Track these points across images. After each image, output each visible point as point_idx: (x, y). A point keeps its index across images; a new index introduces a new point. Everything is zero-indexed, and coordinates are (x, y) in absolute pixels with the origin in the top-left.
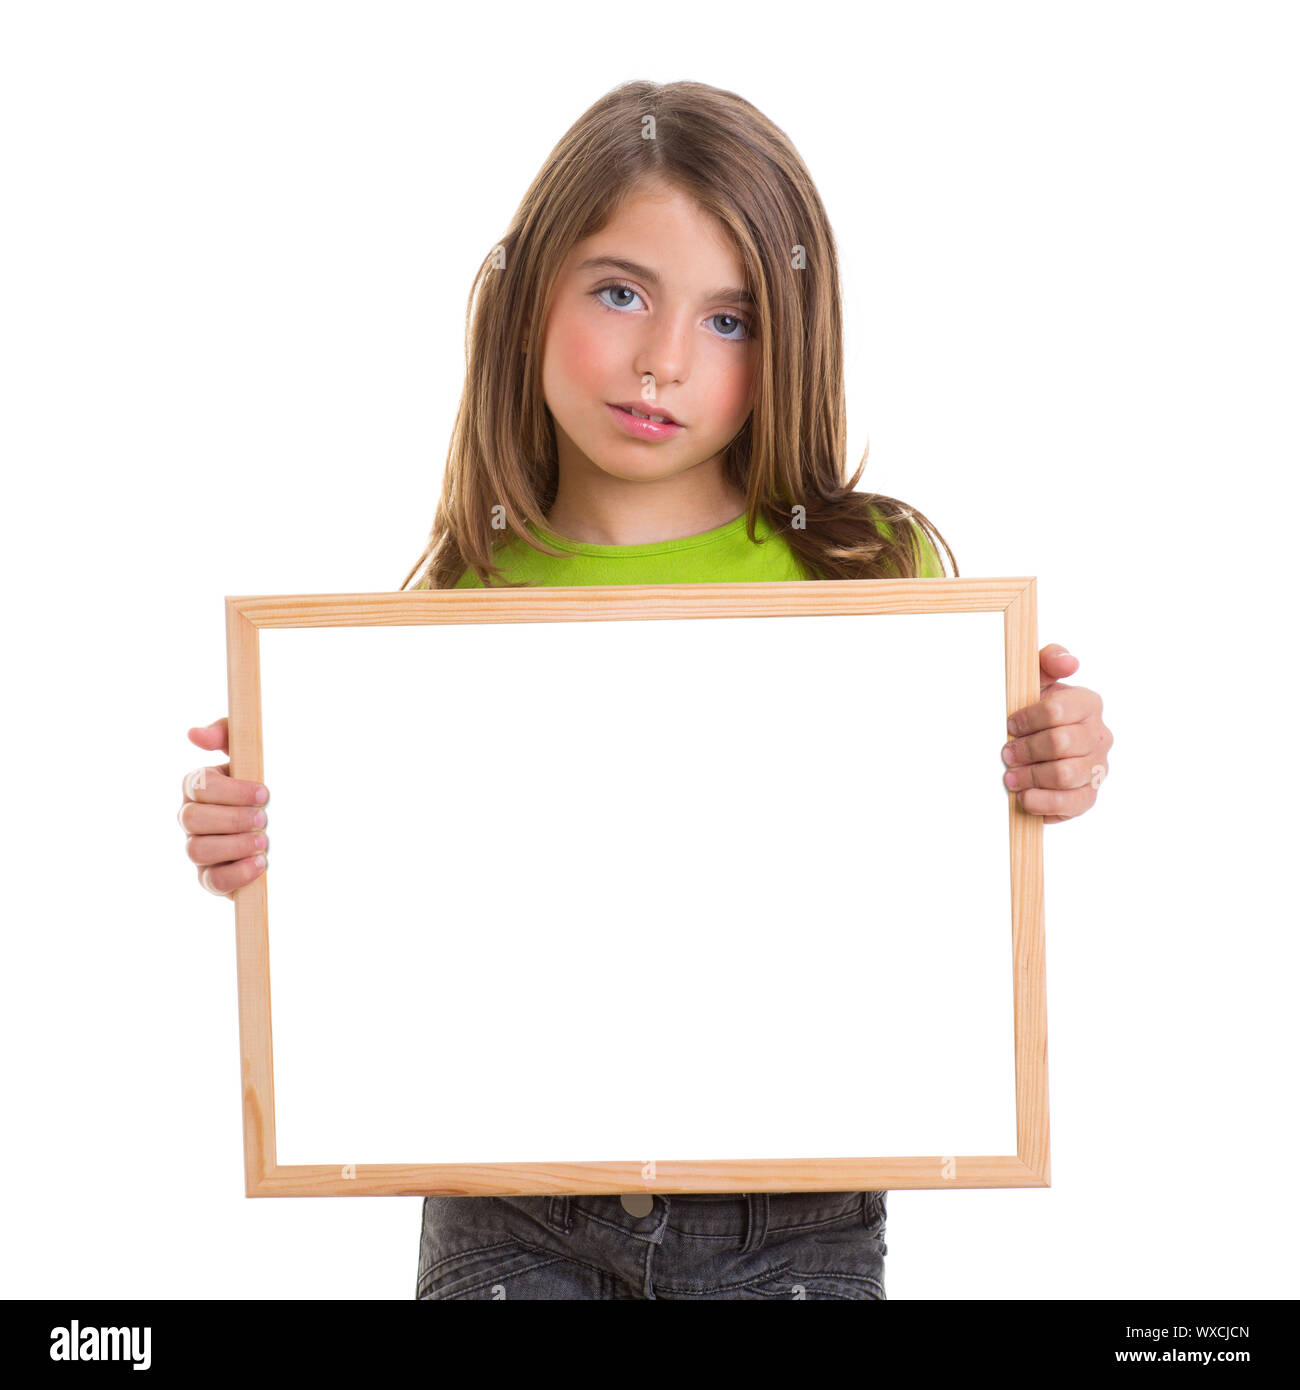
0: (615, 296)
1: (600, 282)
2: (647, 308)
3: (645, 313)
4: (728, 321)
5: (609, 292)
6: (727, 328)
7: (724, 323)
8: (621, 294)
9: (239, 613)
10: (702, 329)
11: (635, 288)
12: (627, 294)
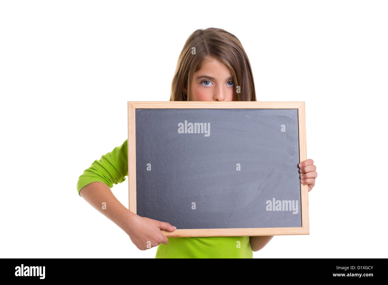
1: (201, 81)
2: (213, 84)
3: (213, 85)
5: (204, 82)
7: (230, 83)
10: (226, 86)
11: (210, 81)
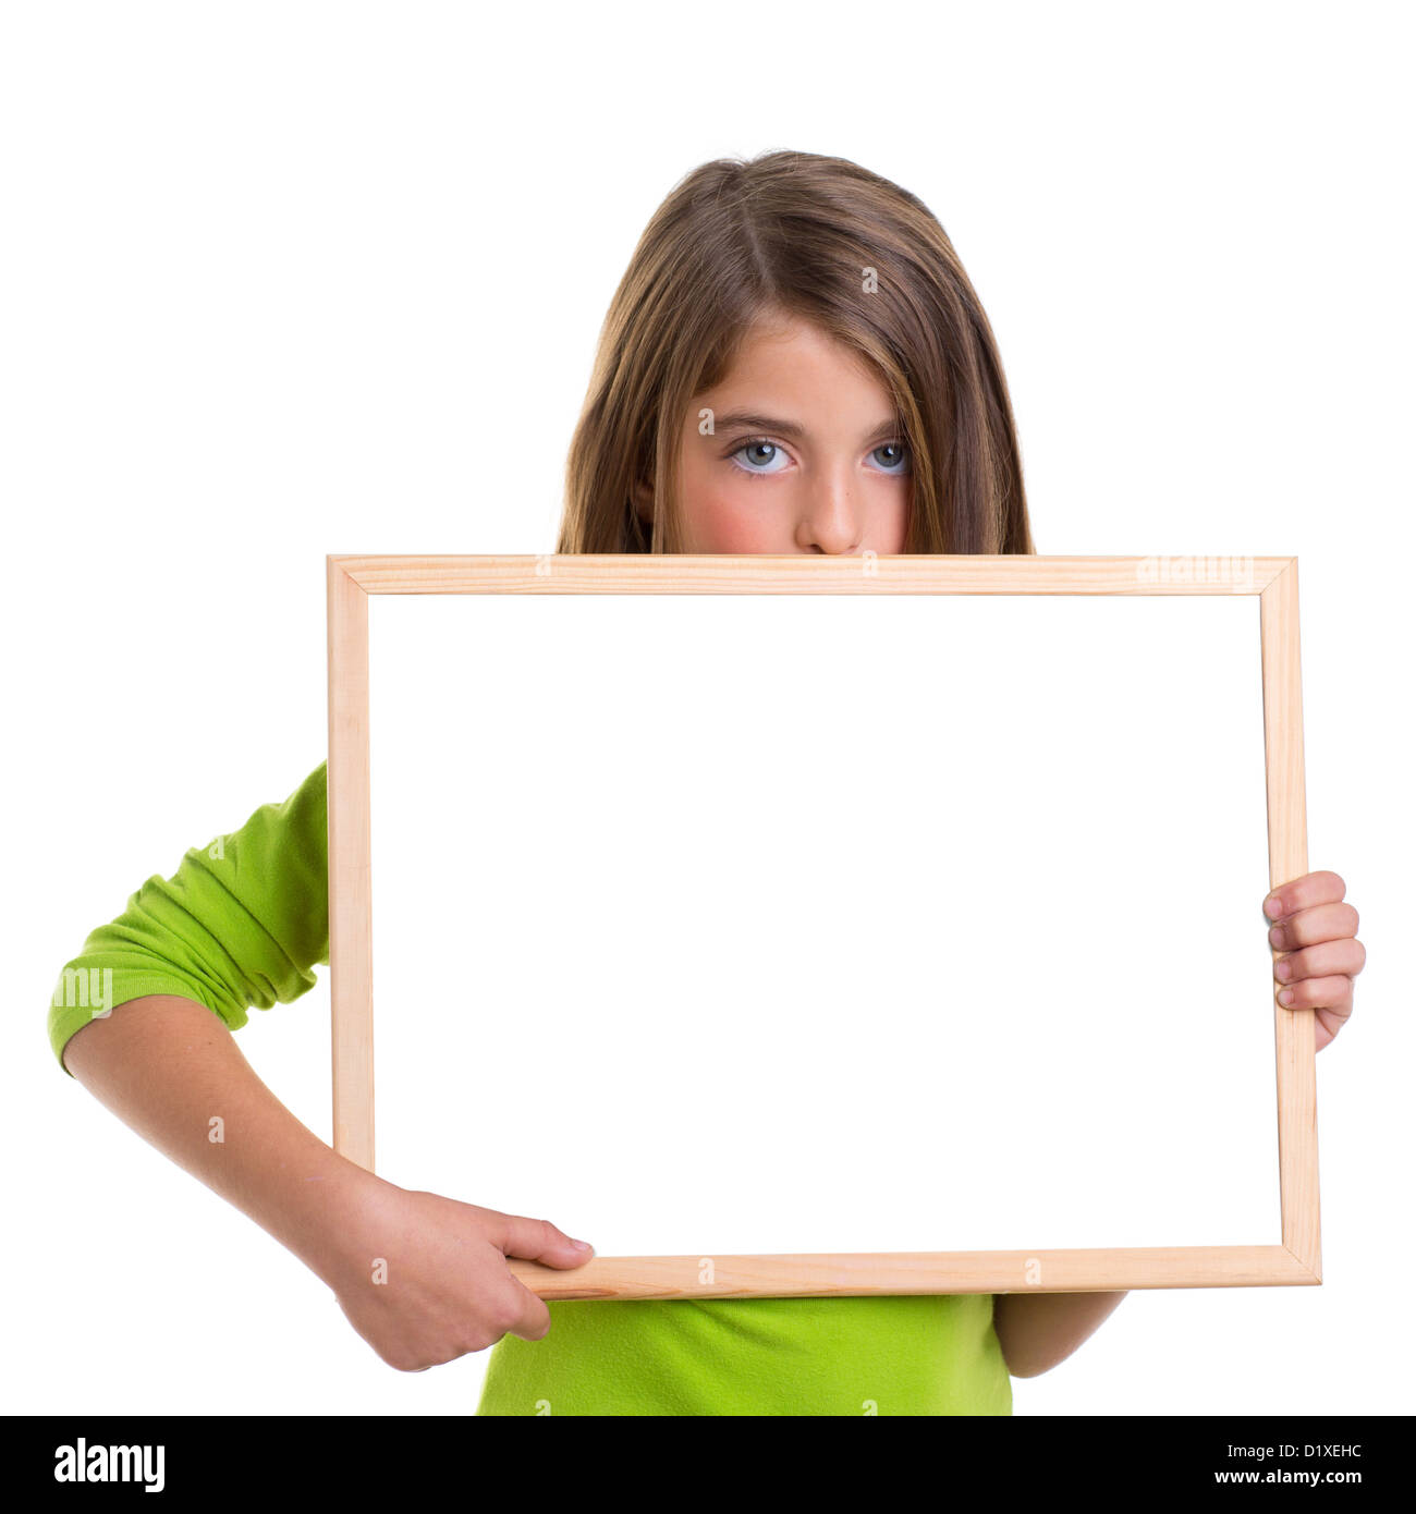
0: (753, 454)
1: (731, 444)
3: (794, 467)
4: (891, 452)
5: (745, 451)
6: (892, 459)
7: (887, 455)
8: (758, 452)
9: (345, 573)
10: (865, 470)
11: (776, 441)
12: (767, 450)
